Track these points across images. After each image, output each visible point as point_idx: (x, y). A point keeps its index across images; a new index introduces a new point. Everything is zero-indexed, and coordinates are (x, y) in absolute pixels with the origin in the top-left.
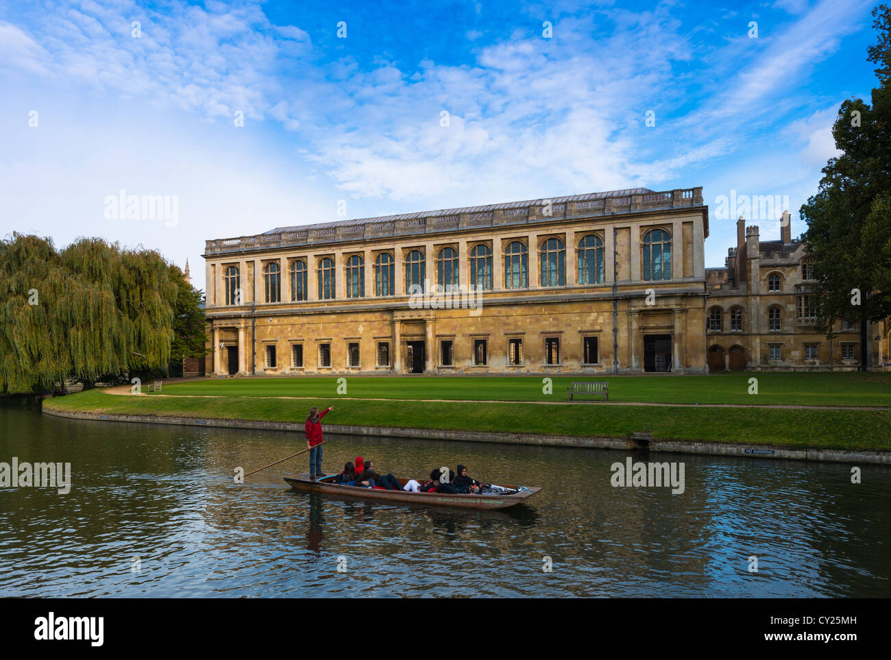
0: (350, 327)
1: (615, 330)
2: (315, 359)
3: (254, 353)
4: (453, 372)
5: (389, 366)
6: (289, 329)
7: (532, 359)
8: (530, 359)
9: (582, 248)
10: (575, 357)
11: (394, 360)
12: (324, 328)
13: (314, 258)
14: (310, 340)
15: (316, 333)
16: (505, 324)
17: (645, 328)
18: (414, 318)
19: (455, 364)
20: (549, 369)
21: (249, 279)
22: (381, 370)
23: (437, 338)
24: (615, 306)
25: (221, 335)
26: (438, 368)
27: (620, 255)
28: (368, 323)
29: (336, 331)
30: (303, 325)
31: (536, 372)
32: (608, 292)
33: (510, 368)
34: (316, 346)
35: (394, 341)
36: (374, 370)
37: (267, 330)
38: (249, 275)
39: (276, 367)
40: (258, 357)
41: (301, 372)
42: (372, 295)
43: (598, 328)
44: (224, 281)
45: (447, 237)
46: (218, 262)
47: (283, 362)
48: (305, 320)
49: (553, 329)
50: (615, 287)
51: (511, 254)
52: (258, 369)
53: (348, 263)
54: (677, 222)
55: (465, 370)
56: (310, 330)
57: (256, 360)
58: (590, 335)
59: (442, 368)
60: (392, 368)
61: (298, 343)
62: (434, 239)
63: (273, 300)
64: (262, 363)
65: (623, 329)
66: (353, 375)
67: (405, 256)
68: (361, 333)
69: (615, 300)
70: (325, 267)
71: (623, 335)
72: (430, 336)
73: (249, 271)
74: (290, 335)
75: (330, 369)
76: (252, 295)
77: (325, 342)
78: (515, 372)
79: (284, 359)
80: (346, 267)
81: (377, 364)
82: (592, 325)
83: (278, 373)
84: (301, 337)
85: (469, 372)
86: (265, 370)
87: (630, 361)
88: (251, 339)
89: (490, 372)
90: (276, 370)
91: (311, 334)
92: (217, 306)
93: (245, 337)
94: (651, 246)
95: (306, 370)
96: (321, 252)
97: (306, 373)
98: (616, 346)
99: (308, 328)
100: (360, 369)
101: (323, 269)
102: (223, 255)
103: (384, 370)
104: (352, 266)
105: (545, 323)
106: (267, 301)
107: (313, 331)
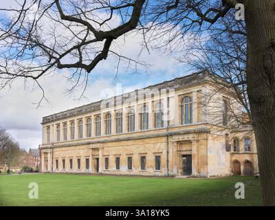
0: (78, 152)
1: (168, 152)
2: (68, 166)
4: (108, 172)
8: (135, 167)
10: (151, 166)
11: (90, 167)
12: (71, 152)
13: (69, 122)
14: (67, 157)
15: (69, 154)
16: (126, 150)
17: (180, 151)
18: (95, 147)
19: (109, 169)
20: (142, 172)
21: (53, 132)
22: (86, 171)
23: (104, 157)
24: (168, 139)
25: (44, 155)
26: (104, 171)
28: (83, 150)
29: (74, 153)
31: (137, 174)
32: (164, 132)
34: (69, 160)
35: (89, 158)
36: (84, 171)
37: (56, 153)
39: (58, 169)
40: (54, 164)
42: (85, 137)
43: (160, 151)
47: (60, 167)
48: (66, 149)
49: (144, 152)
50: (168, 129)
53: (79, 123)
54: (194, 91)
56: (67, 153)
58: (157, 155)
60: (89, 170)
61: (64, 159)
62: (104, 110)
63: (59, 141)
64: (54, 167)
65: (171, 151)
66: (78, 173)
67: (95, 119)
68: (81, 154)
69: (167, 136)
71: (170, 154)
72: (100, 156)
73: (52, 129)
75: (72, 170)
77: (71, 158)
80: (78, 125)
81: (85, 169)
82: (158, 149)
83: (59, 171)
84: (65, 156)
85: (114, 173)
86: (55, 170)
88: (52, 157)
89: (121, 173)
93: (50, 156)
94: (184, 105)
95: (65, 170)
96: (71, 119)
98: (168, 161)
100: (80, 170)
101: (72, 126)
102: (47, 123)
104: (80, 125)
105: (140, 149)
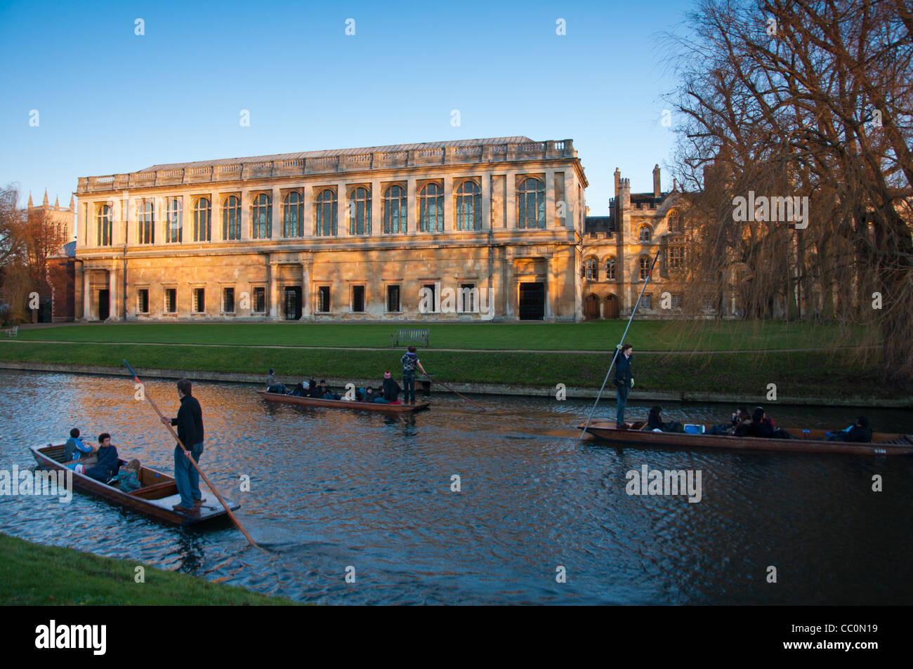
0: (225, 271)
1: (492, 278)
2: (189, 304)
3: (125, 297)
4: (330, 319)
5: (265, 313)
6: (163, 272)
7: (410, 306)
8: (407, 306)
9: (460, 194)
11: (270, 306)
12: (199, 272)
13: (190, 198)
14: (184, 284)
15: (190, 277)
16: (383, 270)
17: (518, 277)
18: (291, 262)
19: (332, 310)
20: (426, 317)
21: (122, 219)
22: (256, 316)
23: (315, 283)
24: (491, 253)
25: (91, 278)
26: (315, 315)
27: (496, 202)
28: (244, 267)
29: (211, 275)
30: (177, 268)
31: (414, 319)
32: (484, 239)
33: (388, 316)
34: (191, 291)
35: (270, 286)
36: (250, 316)
37: (140, 273)
38: (122, 214)
39: (149, 313)
40: (130, 301)
41: (174, 318)
42: (248, 237)
43: (474, 275)
44: (97, 221)
45: (326, 179)
46: (91, 201)
47: (155, 308)
48: (178, 262)
49: (431, 276)
50: (491, 234)
51: (391, 198)
52: (130, 315)
53: (226, 204)
54: (550, 172)
55: (343, 317)
56: (184, 274)
57: (128, 305)
58: (467, 282)
59: (319, 315)
60: (268, 314)
61: (172, 287)
62: (313, 180)
63: (147, 242)
64: (134, 308)
65: (499, 276)
66: (227, 322)
67: (283, 198)
68: (236, 277)
69: (491, 247)
70: (201, 208)
71: (499, 283)
72: (307, 281)
73: (122, 210)
74: (163, 278)
75: (204, 315)
76: (125, 236)
77: (199, 286)
78: (392, 319)
79: (157, 304)
80: (223, 208)
81: (253, 310)
82: (470, 272)
83: (151, 318)
84: (174, 281)
85: (346, 319)
86: (137, 315)
87: (505, 309)
88: (123, 282)
89: (367, 319)
90: (148, 316)
91: (185, 277)
92: (88, 247)
93: (118, 280)
94: (526, 194)
95: (180, 316)
96: (197, 191)
97: (179, 319)
99: (182, 272)
100: (235, 315)
101: (199, 209)
102: (96, 193)
103: (259, 316)
104: (229, 207)
105: (423, 270)
106: (141, 242)
107: (187, 274)
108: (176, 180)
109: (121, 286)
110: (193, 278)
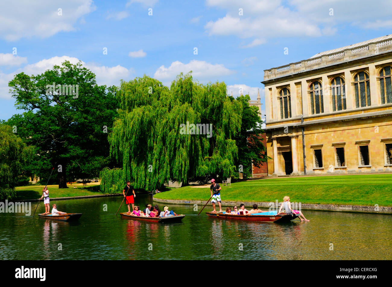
0: (385, 129)
2: (356, 160)
3: (304, 157)
6: (332, 135)
12: (361, 132)
13: (350, 73)
14: (351, 143)
15: (356, 137)
21: (297, 97)
25: (278, 144)
34: (357, 148)
37: (314, 137)
38: (298, 93)
39: (323, 168)
40: (308, 160)
41: (344, 171)
44: (279, 100)
46: (274, 86)
47: (328, 163)
52: (309, 170)
53: (381, 74)
56: (350, 135)
57: (306, 162)
61: (340, 146)
63: (318, 112)
64: (311, 164)
66: (390, 172)
70: (360, 79)
73: (297, 90)
74: (333, 140)
76: (301, 109)
77: (364, 144)
79: (329, 161)
80: (380, 77)
83: (324, 172)
84: (343, 141)
86: (314, 170)
88: (302, 145)
90: (322, 170)
91: (351, 138)
92: (275, 121)
93: (297, 144)
95: (348, 169)
96: (356, 67)
97: (348, 171)
99: (348, 133)
101: (359, 81)
102: (278, 80)
104: (385, 76)
106: (313, 113)
107: (353, 135)
108: (338, 61)
109: (300, 147)
110: (357, 138)
